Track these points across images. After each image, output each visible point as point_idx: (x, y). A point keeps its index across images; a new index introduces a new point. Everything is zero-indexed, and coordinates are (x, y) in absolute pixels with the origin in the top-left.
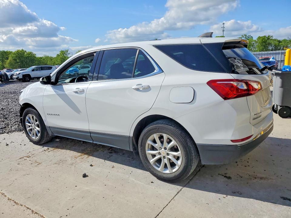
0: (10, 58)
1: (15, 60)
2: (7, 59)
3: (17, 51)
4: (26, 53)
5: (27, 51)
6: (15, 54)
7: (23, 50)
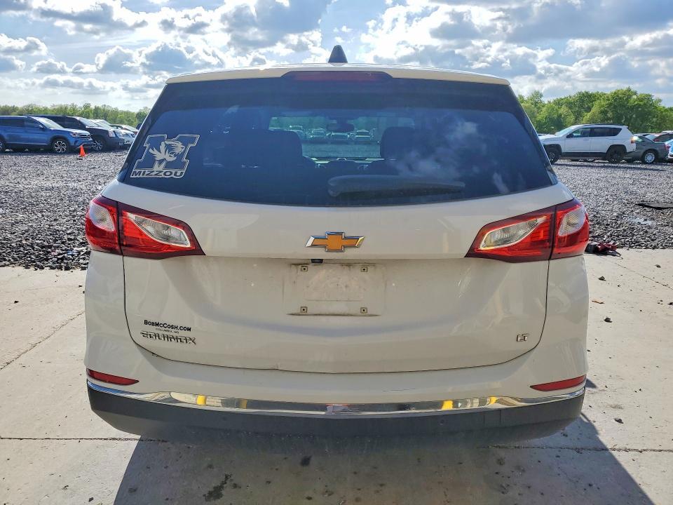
0: (595, 109)
1: (604, 112)
2: (589, 109)
3: (615, 93)
4: (635, 97)
5: (639, 93)
6: (608, 100)
7: (629, 90)
